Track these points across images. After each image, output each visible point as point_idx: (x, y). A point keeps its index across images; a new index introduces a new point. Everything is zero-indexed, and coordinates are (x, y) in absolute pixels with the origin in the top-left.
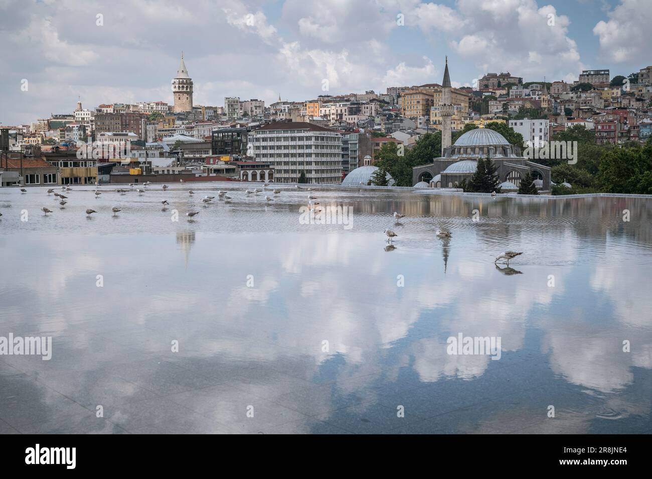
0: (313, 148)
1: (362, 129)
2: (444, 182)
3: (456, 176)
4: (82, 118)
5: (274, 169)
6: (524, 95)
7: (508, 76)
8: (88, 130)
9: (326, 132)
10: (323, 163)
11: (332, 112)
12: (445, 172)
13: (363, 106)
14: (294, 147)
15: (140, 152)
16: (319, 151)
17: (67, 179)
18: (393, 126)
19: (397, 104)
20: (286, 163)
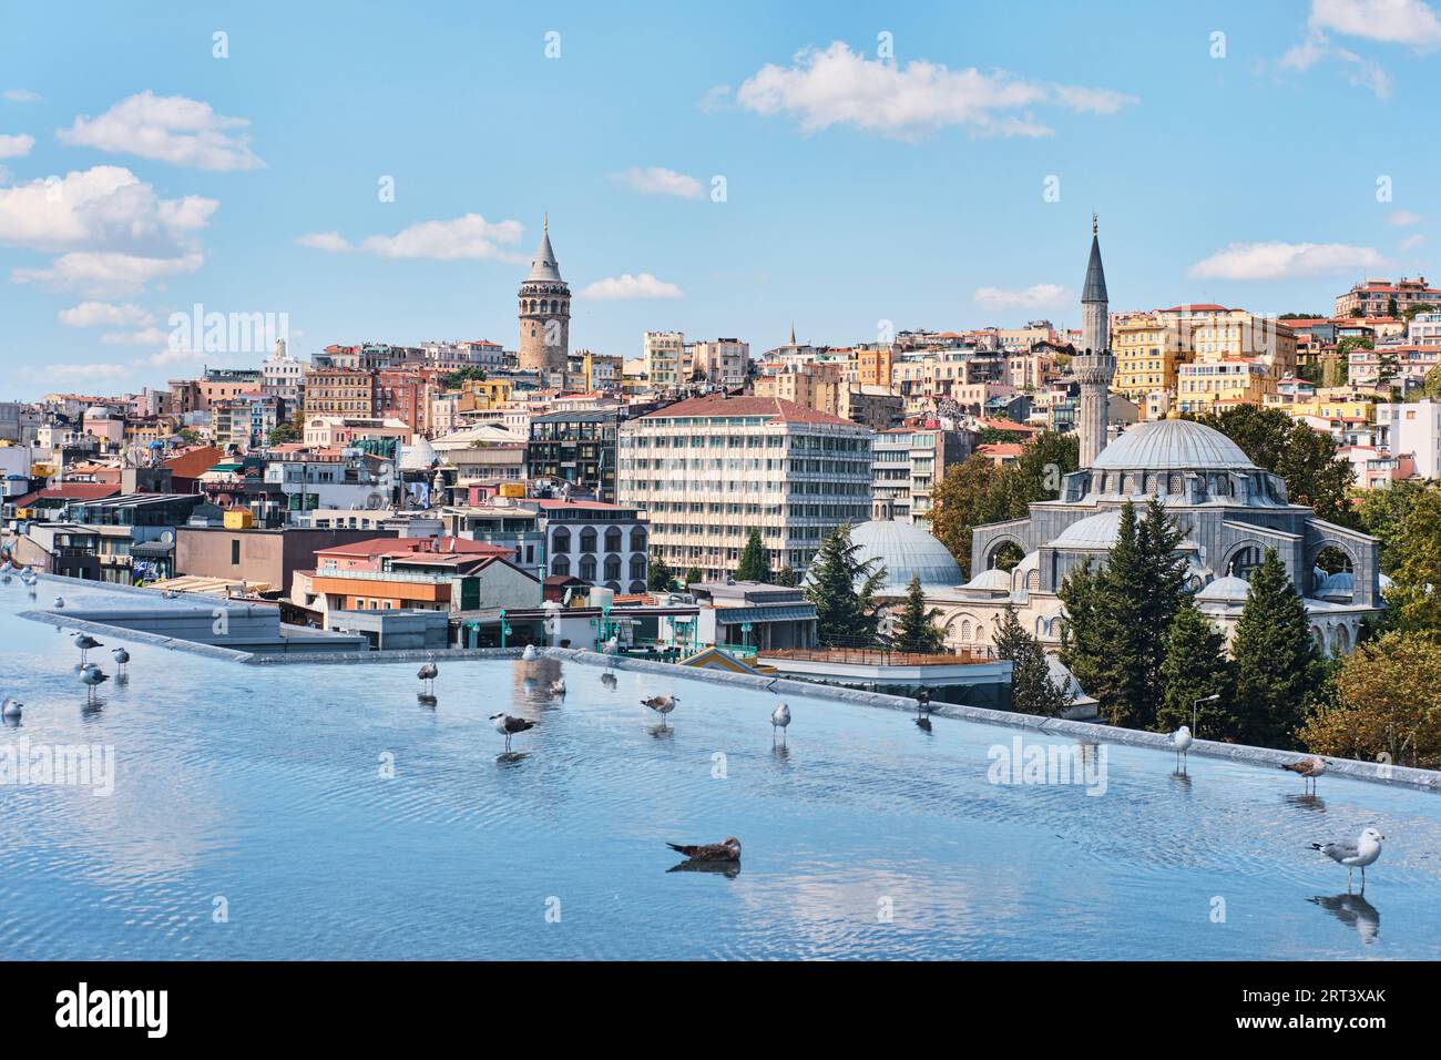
0: (787, 467)
2: (1049, 573)
3: (1081, 557)
4: (279, 380)
5: (647, 522)
7: (1420, 286)
8: (290, 409)
11: (929, 374)
12: (1053, 543)
13: (1011, 360)
16: (803, 476)
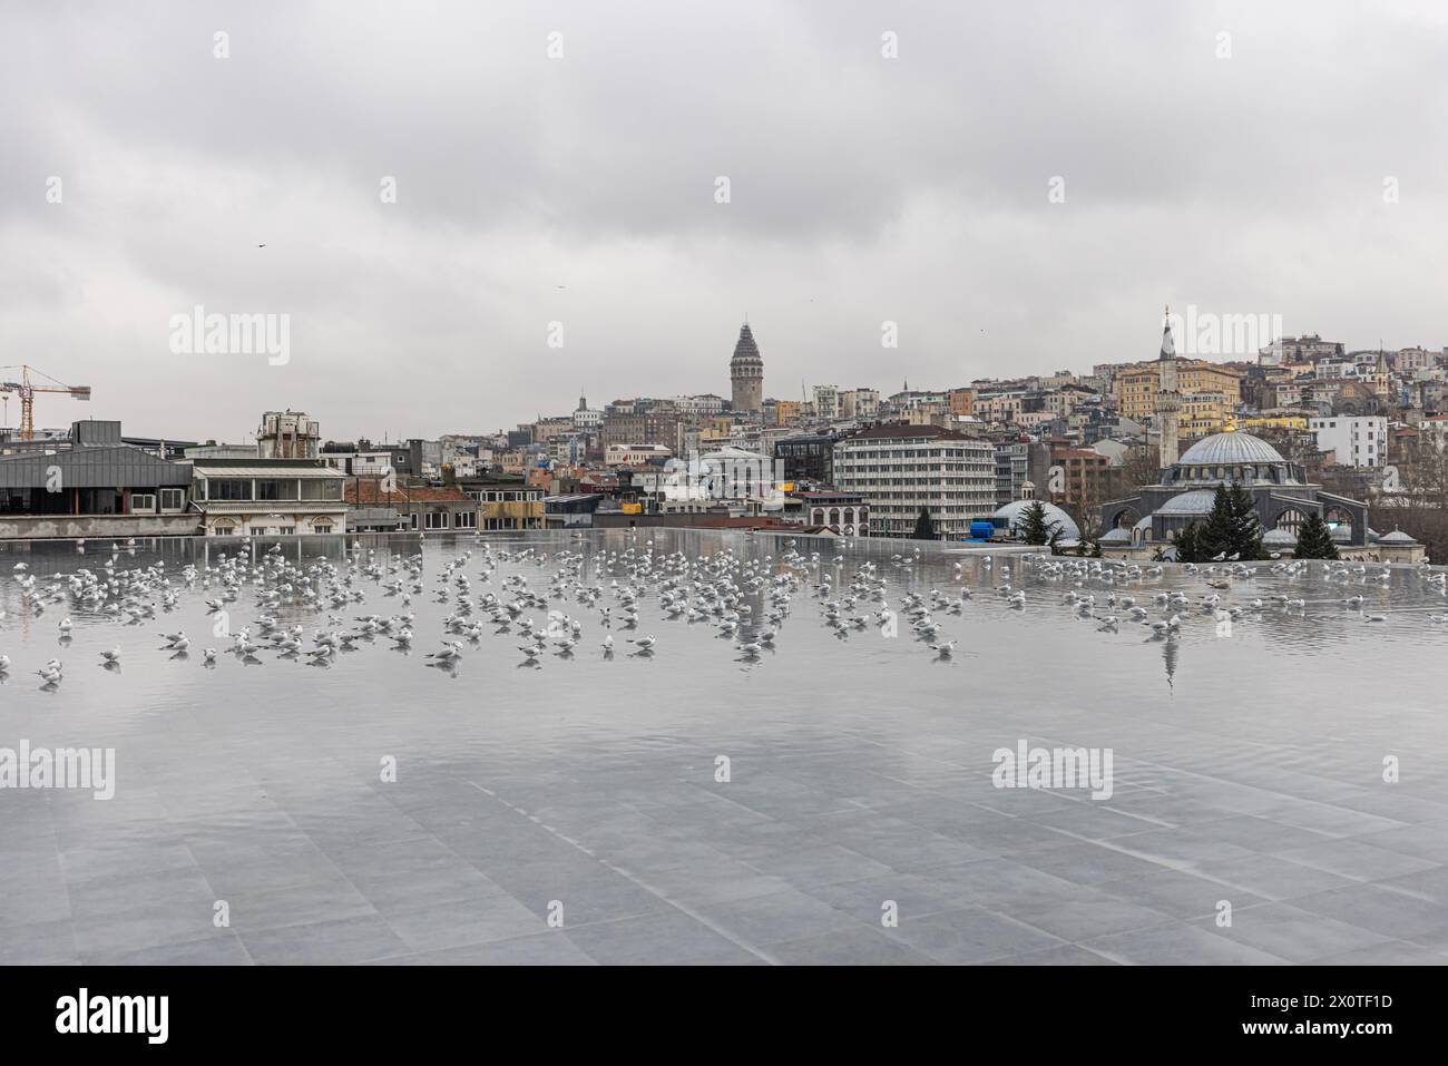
0: (943, 468)
1: (1034, 437)
2: (1159, 530)
3: (1180, 519)
4: (585, 422)
5: (868, 505)
6: (1343, 373)
7: (1316, 340)
8: (593, 440)
9: (966, 442)
10: (960, 495)
11: (995, 407)
12: (1159, 512)
13: (1049, 397)
14: (910, 467)
15: (647, 476)
16: (954, 474)
17: (493, 521)
18: (1100, 431)
19: (1111, 392)
20: (897, 495)
